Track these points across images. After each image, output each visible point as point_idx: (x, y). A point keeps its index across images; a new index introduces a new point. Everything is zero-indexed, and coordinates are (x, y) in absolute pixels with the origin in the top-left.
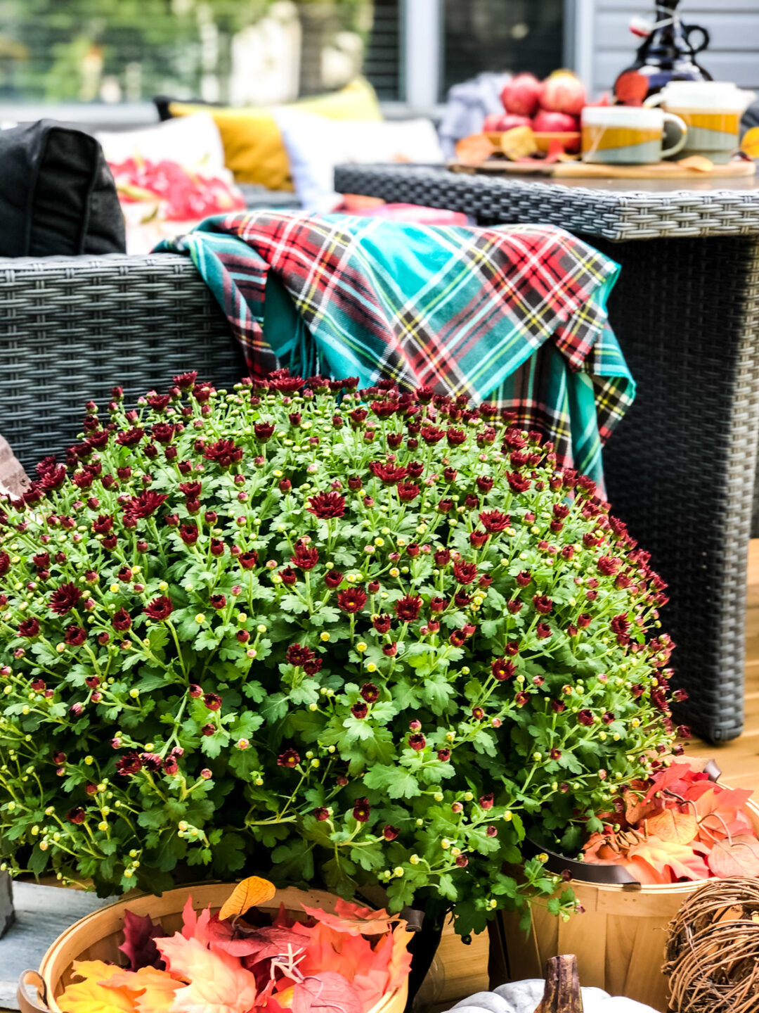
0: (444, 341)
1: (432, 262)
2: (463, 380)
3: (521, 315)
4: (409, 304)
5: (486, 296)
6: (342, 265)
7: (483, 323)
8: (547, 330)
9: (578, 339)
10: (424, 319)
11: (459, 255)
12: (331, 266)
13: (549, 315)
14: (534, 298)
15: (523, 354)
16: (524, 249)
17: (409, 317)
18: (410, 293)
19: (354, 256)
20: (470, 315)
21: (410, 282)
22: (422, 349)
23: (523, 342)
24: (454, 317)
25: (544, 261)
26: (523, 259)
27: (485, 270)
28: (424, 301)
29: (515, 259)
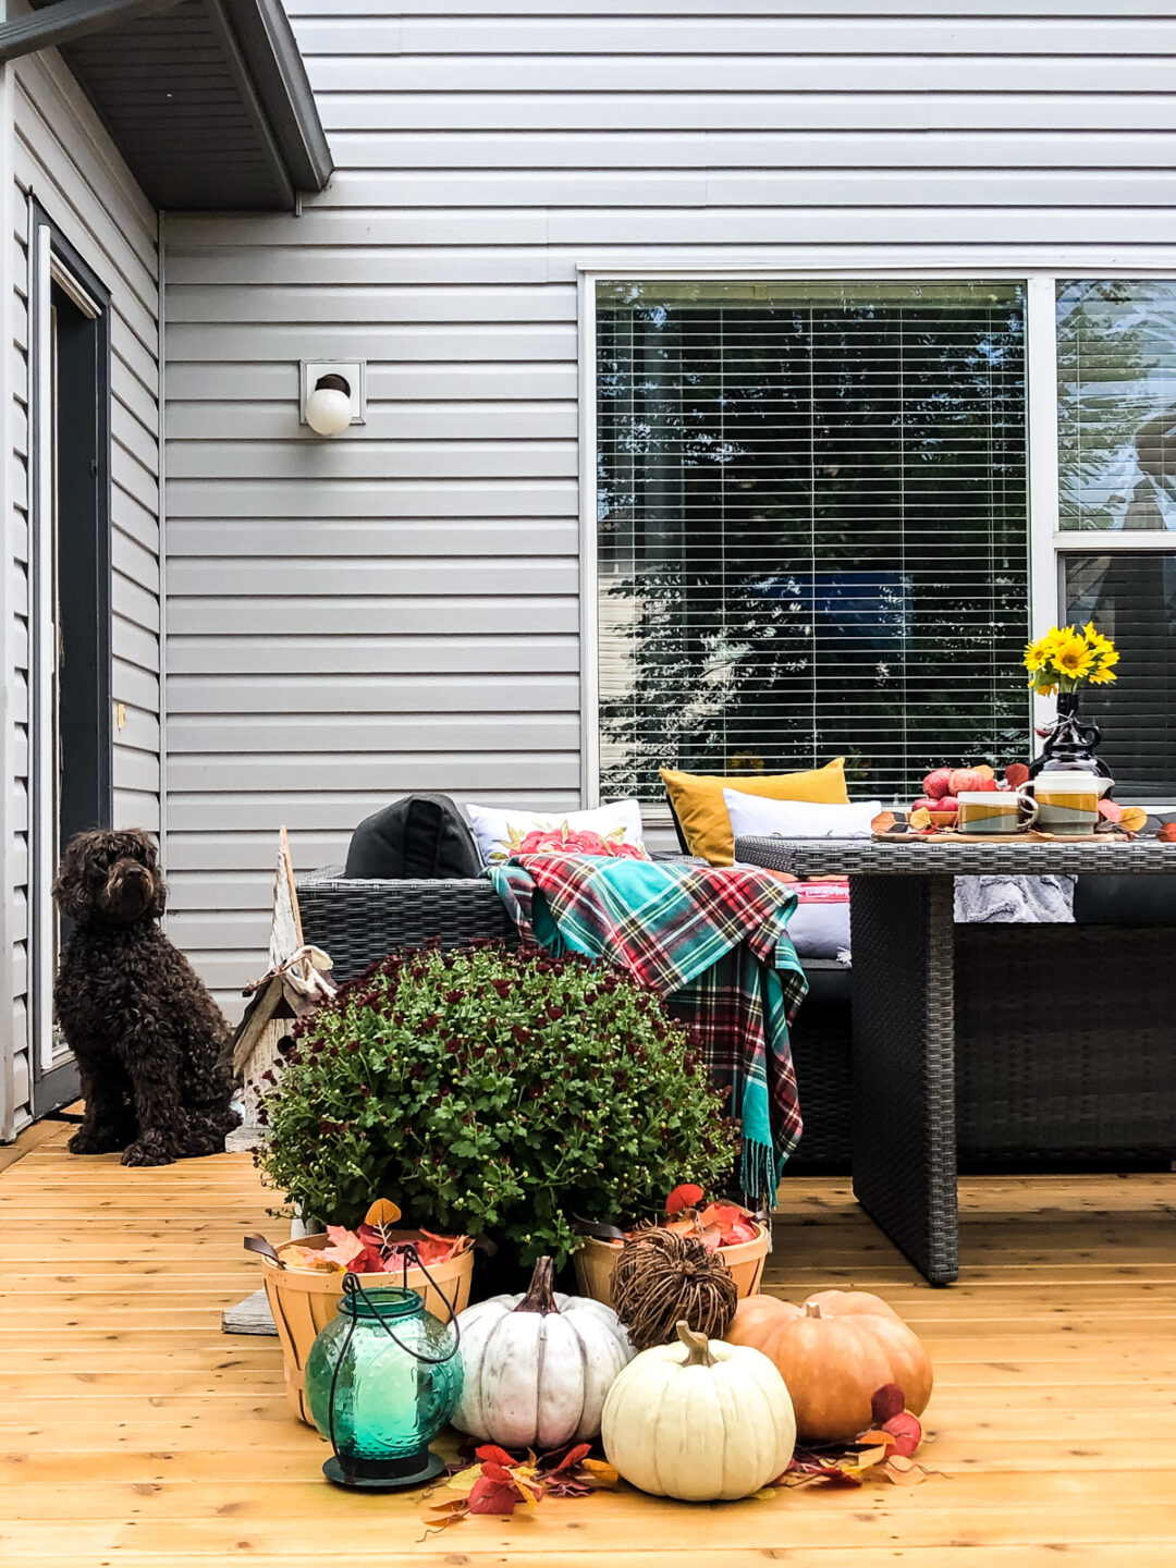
0: (659, 940)
1: (655, 889)
2: (674, 967)
3: (720, 925)
4: (633, 914)
5: (695, 912)
6: (583, 886)
7: (691, 929)
8: (739, 936)
9: (763, 943)
10: (644, 924)
11: (676, 883)
12: (576, 887)
13: (741, 926)
14: (730, 914)
15: (721, 952)
16: (725, 880)
17: (633, 922)
18: (635, 907)
19: (591, 881)
20: (682, 923)
21: (636, 901)
22: (642, 944)
23: (722, 943)
24: (670, 924)
25: (740, 889)
26: (724, 887)
27: (694, 893)
28: (645, 913)
29: (717, 887)
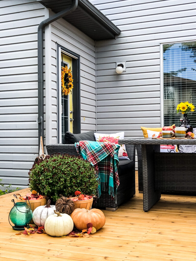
0: (97, 154)
1: (97, 146)
2: (99, 158)
3: (106, 152)
4: (93, 150)
5: (103, 150)
7: (102, 152)
8: (109, 154)
9: (112, 155)
10: (94, 152)
11: (100, 145)
12: (85, 146)
13: (109, 152)
14: (108, 150)
15: (106, 156)
16: (108, 145)
17: (93, 151)
18: (93, 149)
19: (87, 145)
20: (101, 151)
22: (94, 155)
23: (106, 155)
24: (99, 152)
25: (110, 146)
26: (107, 146)
27: (103, 147)
28: (95, 150)
29: (106, 146)
